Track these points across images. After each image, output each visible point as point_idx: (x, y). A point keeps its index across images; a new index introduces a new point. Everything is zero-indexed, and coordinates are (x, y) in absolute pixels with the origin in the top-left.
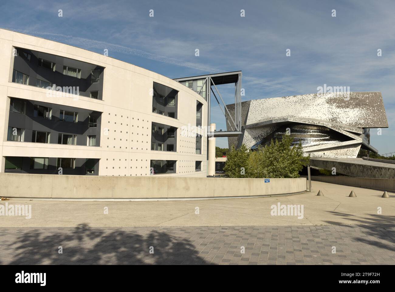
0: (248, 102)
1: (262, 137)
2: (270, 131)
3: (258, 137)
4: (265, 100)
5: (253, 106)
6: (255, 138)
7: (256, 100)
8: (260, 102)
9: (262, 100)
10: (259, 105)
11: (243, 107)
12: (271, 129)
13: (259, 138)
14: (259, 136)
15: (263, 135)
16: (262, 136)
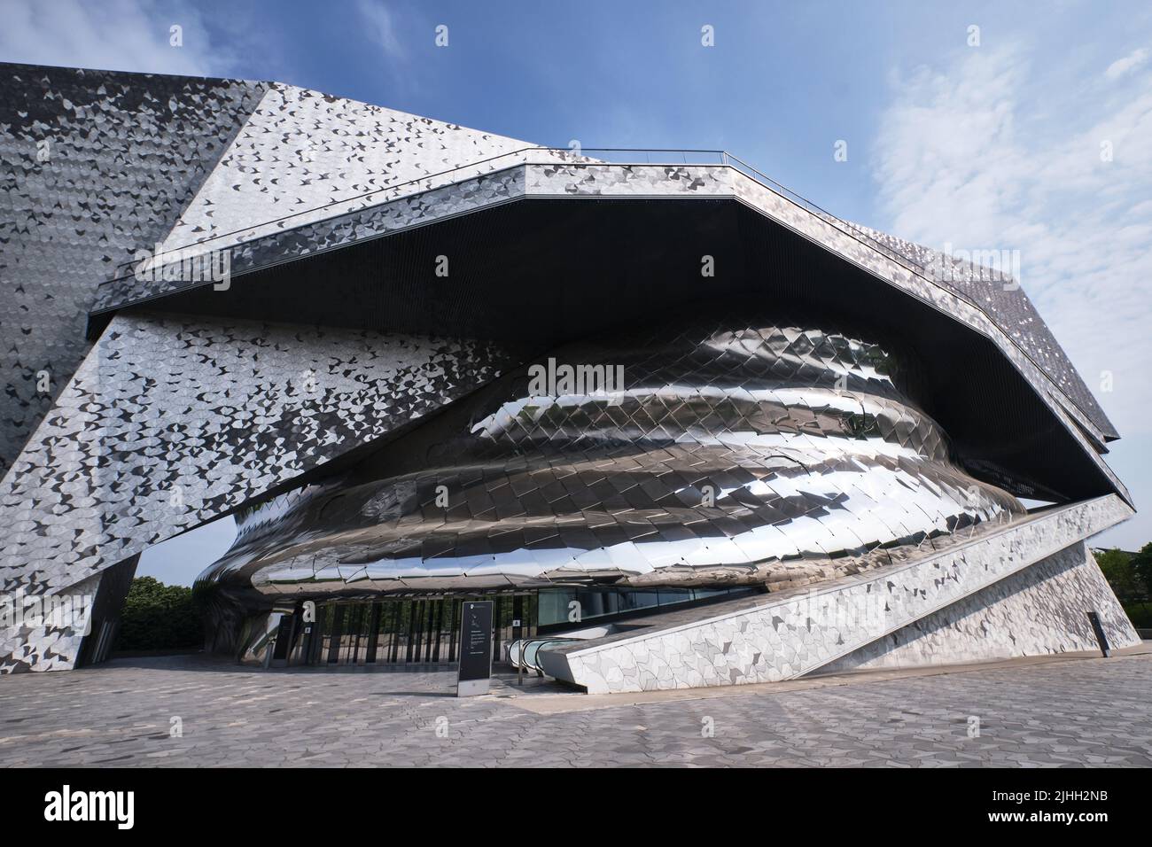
0: (234, 93)
1: (331, 437)
2: (438, 382)
3: (284, 426)
4: (422, 126)
5: (288, 127)
6: (233, 435)
7: (327, 98)
8: (367, 121)
9: (385, 114)
10: (353, 141)
11: (171, 128)
12: (447, 366)
13: (288, 446)
14: (289, 415)
15: (349, 412)
16: (329, 421)
